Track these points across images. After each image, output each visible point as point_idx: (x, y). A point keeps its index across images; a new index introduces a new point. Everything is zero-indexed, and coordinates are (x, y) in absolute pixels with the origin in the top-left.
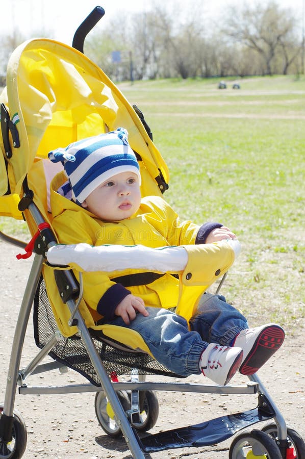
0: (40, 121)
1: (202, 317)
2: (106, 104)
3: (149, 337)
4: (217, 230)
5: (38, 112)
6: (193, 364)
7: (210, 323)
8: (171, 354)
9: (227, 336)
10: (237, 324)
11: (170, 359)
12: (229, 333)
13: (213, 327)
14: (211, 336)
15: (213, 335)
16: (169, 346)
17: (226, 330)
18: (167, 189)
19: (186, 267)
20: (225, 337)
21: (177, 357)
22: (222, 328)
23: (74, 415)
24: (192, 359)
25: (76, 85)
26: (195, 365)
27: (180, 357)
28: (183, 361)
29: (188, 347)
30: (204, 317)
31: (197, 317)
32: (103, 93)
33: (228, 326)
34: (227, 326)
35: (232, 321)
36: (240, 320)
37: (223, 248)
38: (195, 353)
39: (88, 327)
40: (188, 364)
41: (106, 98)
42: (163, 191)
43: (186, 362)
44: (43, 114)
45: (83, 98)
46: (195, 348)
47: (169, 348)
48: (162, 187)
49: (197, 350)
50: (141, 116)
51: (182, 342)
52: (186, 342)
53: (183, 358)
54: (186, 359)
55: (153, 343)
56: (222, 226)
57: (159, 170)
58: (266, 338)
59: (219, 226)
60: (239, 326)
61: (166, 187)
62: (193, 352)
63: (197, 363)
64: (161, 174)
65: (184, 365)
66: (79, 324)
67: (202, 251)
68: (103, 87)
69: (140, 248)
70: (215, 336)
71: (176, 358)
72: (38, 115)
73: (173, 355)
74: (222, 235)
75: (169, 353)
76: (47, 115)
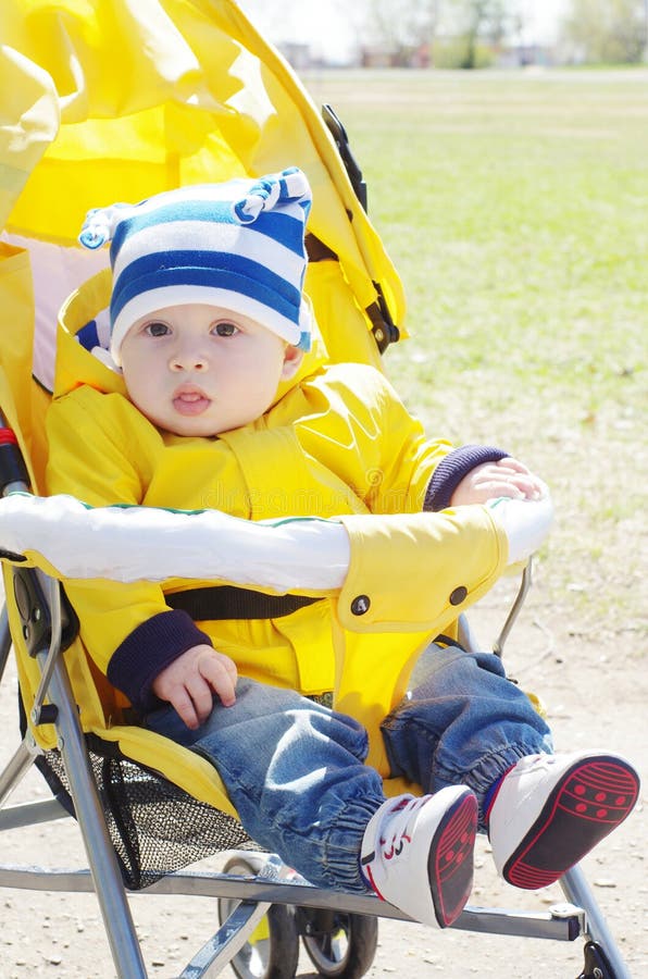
0: (17, 146)
1: (415, 715)
2: (236, 102)
3: (237, 774)
4: (486, 471)
5: (15, 120)
6: (342, 856)
7: (436, 732)
8: (283, 826)
9: (479, 769)
10: (515, 736)
11: (281, 838)
12: (487, 762)
13: (442, 744)
14: (435, 770)
15: (440, 765)
16: (280, 799)
17: (479, 754)
18: (396, 339)
19: (345, 578)
20: (474, 771)
21: (298, 833)
22: (469, 747)
23: (189, 916)
24: (341, 841)
25: (149, 49)
26: (346, 860)
27: (306, 834)
28: (315, 847)
29: (333, 809)
30: (420, 714)
31: (400, 713)
32: (233, 71)
33: (486, 742)
34: (482, 741)
35: (500, 728)
36: (525, 726)
37: (469, 526)
38: (350, 825)
39: (86, 729)
40: (329, 856)
41: (237, 85)
42: (382, 347)
43: (323, 851)
44: (29, 126)
45: (165, 85)
46: (352, 812)
47: (280, 806)
48: (379, 335)
49: (357, 818)
50: (341, 136)
51: (319, 791)
52: (332, 793)
53: (314, 838)
54: (323, 841)
55: (247, 792)
56: (506, 456)
57: (377, 287)
58: (581, 790)
59: (494, 457)
60: (520, 743)
61: (392, 334)
62: (345, 824)
63: (353, 855)
64: (381, 299)
65: (318, 859)
66: (61, 718)
67: (397, 535)
68: (237, 52)
69: (213, 519)
70: (446, 769)
71: (298, 837)
72: (17, 129)
73: (288, 827)
74: (496, 485)
75: (279, 820)
76: (43, 128)
